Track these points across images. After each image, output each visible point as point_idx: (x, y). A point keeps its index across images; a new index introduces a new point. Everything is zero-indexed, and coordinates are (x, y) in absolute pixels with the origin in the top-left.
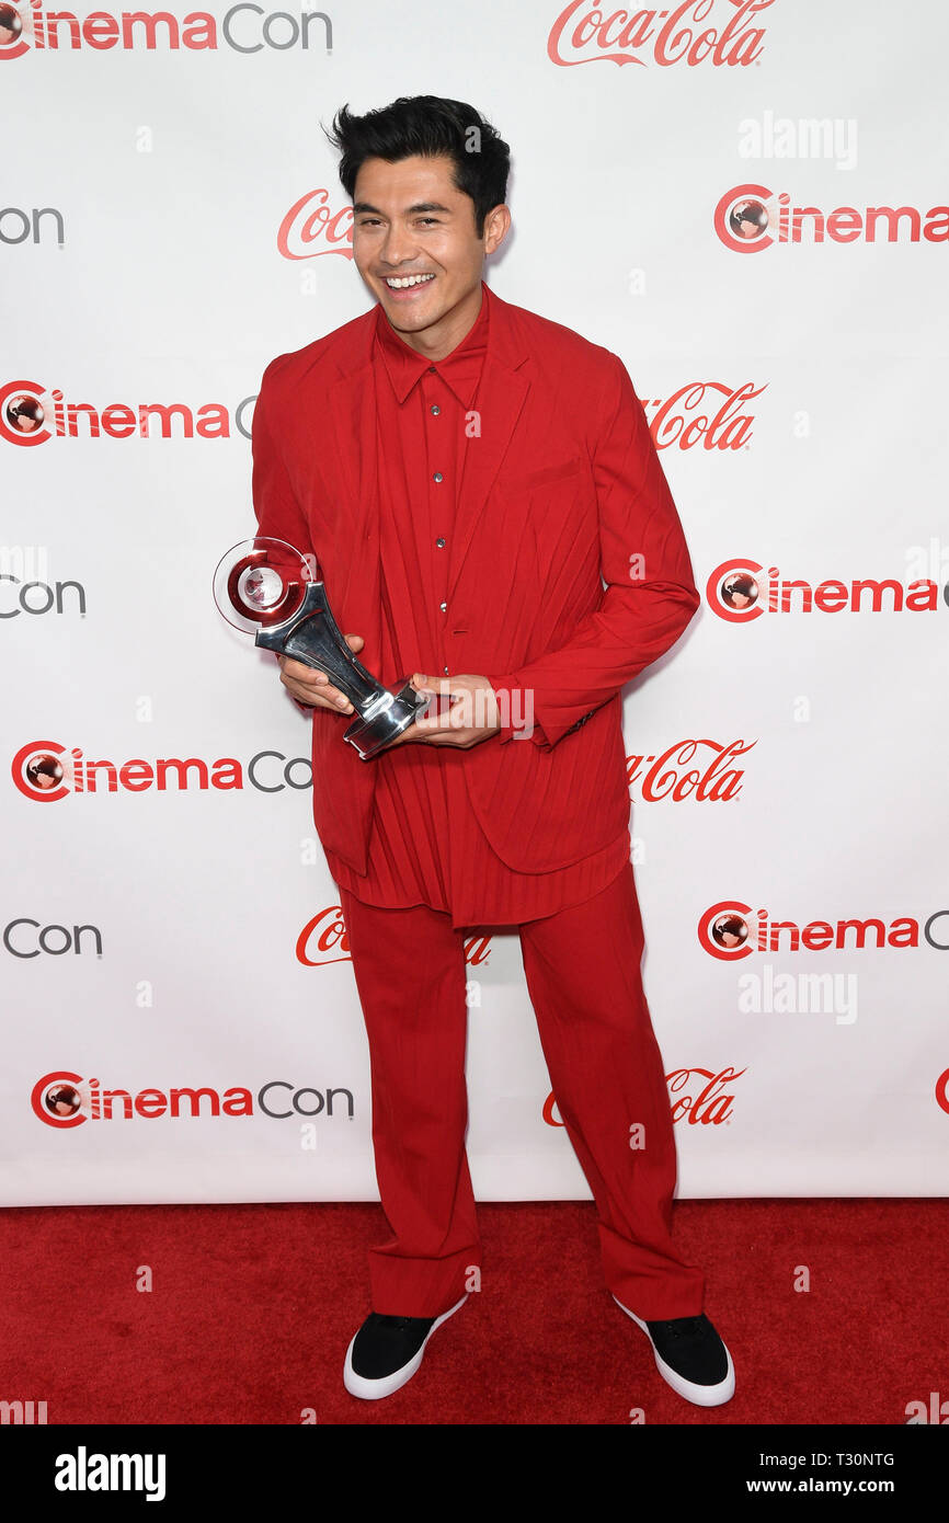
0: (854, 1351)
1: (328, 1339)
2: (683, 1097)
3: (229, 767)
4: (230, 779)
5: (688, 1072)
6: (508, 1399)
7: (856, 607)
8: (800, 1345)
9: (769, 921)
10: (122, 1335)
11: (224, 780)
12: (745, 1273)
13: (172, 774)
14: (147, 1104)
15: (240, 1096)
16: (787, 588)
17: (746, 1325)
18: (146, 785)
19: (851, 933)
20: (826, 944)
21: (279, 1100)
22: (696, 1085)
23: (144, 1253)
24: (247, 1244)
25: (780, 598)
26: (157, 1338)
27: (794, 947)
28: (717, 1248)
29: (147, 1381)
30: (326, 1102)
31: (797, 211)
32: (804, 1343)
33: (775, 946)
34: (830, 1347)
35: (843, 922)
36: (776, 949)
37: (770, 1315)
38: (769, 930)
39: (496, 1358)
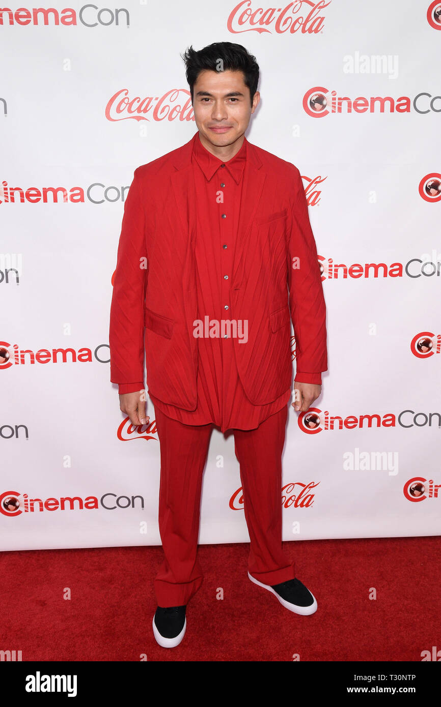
0: (368, 602)
1: (135, 604)
2: (292, 495)
3: (86, 352)
4: (86, 357)
5: (294, 484)
6: (216, 628)
7: (367, 276)
8: (344, 601)
9: (329, 416)
10: (42, 605)
11: (83, 358)
12: (320, 570)
13: (60, 355)
14: (50, 505)
15: (92, 500)
16: (336, 268)
17: (320, 593)
18: (48, 361)
19: (366, 421)
20: (355, 426)
21: (110, 501)
22: (298, 490)
23: (51, 569)
24: (97, 563)
25: (333, 272)
26: (58, 607)
27: (341, 428)
28: (307, 559)
29: (54, 626)
30: (131, 502)
31: (340, 99)
32: (346, 600)
33: (332, 427)
34: (357, 601)
35: (362, 416)
36: (333, 429)
37: (331, 588)
38: (329, 420)
39: (210, 610)
